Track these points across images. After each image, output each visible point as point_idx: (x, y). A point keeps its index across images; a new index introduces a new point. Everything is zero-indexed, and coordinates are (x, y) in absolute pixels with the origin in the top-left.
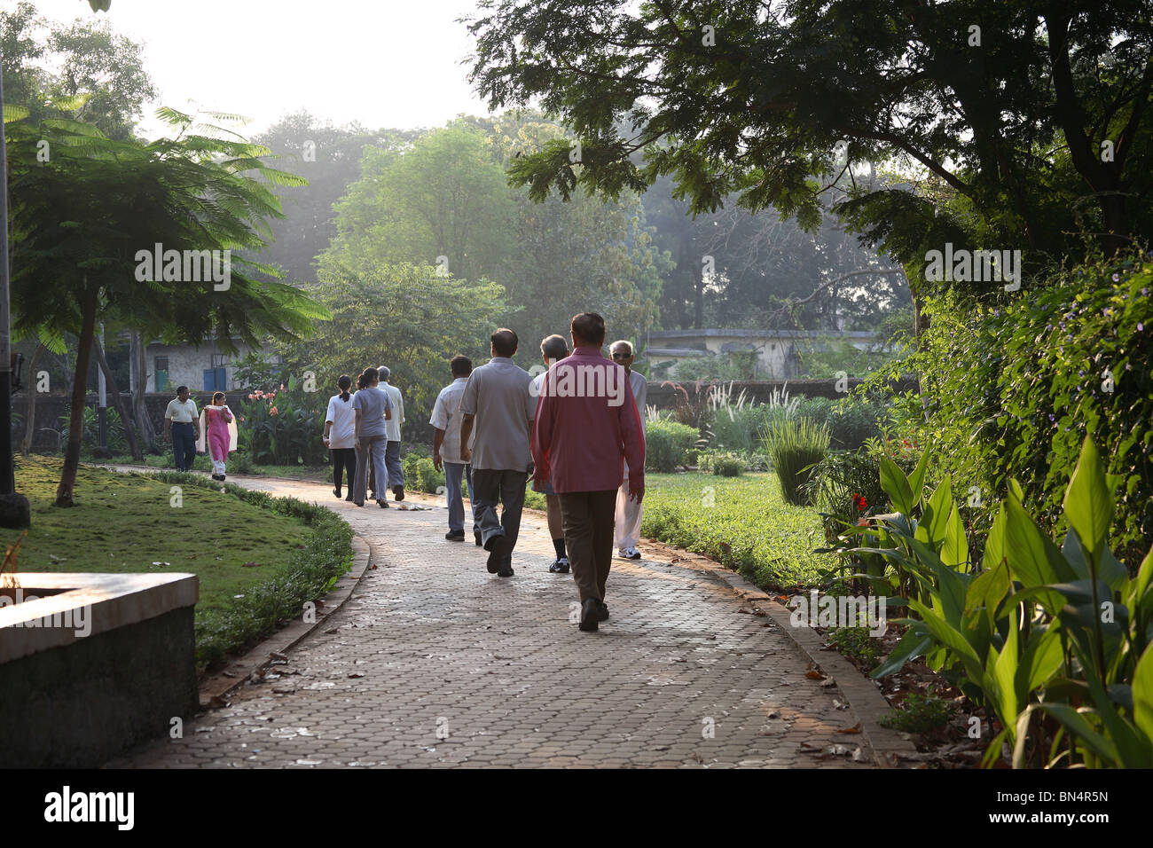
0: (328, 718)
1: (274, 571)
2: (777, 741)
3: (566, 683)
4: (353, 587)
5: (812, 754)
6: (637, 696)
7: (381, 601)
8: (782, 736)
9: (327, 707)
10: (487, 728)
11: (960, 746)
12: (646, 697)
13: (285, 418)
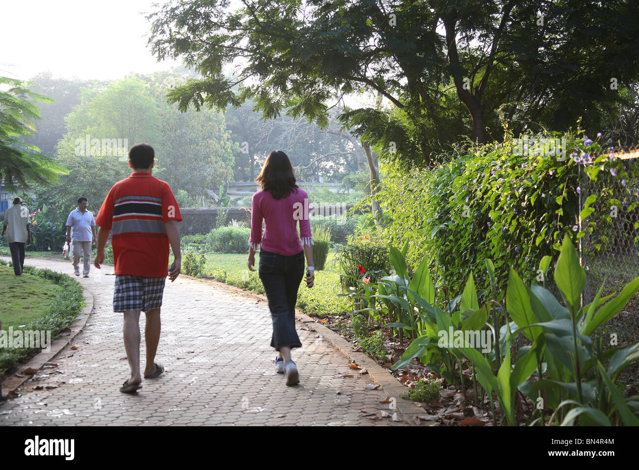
0: (81, 402)
1: (41, 311)
2: (346, 409)
3: (217, 375)
4: (86, 319)
5: (369, 417)
6: (259, 382)
7: (103, 327)
8: (348, 406)
9: (80, 395)
10: (177, 406)
11: (449, 410)
12: (264, 383)
13: (41, 227)
